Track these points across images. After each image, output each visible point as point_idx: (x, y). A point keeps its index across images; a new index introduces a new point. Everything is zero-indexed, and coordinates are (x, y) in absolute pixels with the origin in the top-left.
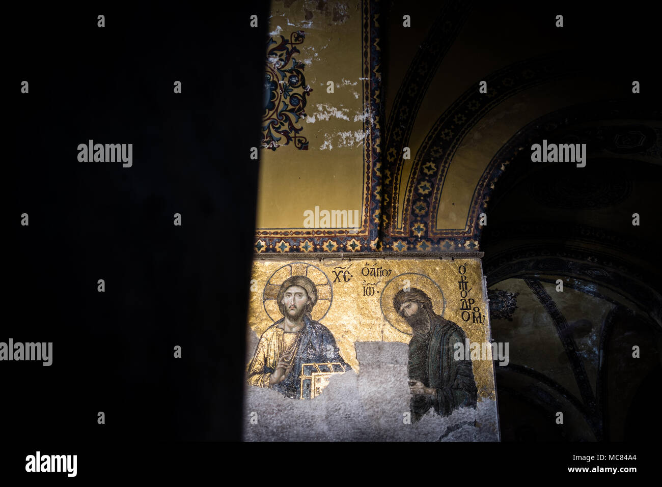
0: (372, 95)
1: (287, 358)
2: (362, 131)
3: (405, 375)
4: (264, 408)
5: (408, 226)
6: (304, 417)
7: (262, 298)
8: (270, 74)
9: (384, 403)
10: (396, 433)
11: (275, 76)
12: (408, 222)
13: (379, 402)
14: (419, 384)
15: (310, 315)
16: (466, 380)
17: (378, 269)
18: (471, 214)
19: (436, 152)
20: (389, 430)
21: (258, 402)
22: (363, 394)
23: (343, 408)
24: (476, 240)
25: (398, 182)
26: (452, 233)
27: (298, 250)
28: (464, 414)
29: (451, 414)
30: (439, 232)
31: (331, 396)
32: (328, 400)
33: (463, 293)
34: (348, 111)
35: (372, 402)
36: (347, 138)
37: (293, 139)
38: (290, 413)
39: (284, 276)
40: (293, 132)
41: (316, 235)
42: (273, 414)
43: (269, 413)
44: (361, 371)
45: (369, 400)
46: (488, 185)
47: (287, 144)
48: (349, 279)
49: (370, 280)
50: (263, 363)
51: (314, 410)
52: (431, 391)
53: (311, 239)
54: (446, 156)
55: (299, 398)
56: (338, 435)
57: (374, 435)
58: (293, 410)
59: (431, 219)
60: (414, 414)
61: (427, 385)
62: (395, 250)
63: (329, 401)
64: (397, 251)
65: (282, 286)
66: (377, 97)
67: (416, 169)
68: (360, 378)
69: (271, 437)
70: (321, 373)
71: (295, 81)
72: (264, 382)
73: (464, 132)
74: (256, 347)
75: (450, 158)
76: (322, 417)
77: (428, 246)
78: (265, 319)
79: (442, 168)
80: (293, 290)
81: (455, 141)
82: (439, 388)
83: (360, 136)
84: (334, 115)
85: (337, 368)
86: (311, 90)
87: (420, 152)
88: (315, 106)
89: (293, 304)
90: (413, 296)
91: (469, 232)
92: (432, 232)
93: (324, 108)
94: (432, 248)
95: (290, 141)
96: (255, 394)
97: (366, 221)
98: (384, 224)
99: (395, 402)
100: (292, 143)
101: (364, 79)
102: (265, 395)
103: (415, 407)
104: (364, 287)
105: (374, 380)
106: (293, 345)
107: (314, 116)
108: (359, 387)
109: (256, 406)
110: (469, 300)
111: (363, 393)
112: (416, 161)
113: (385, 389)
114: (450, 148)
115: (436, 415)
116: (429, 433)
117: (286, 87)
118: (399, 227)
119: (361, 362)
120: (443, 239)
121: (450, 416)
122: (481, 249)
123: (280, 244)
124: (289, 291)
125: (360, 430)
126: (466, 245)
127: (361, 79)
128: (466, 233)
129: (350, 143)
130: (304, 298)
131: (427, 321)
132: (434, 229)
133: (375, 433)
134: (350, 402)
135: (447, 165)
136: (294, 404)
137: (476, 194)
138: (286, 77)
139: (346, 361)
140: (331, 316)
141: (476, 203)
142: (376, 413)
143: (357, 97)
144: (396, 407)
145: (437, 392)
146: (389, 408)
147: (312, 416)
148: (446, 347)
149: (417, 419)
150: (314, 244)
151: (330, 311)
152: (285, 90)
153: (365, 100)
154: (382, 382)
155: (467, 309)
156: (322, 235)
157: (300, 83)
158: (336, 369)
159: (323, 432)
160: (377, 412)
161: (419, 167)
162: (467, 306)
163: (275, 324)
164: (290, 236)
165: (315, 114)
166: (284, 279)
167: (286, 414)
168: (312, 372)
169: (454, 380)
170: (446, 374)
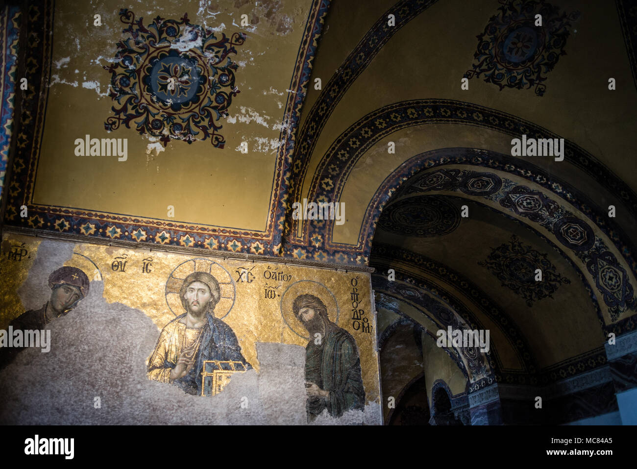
0: (295, 108)
1: (188, 354)
2: (278, 140)
3: (302, 377)
4: (164, 404)
5: (307, 236)
6: (204, 414)
7: (164, 290)
8: (202, 68)
9: (283, 403)
11: (206, 71)
12: (307, 232)
13: (278, 402)
14: (315, 387)
15: (212, 312)
16: (356, 385)
17: (279, 273)
18: (362, 231)
19: (334, 170)
21: (157, 398)
24: (366, 256)
25: (300, 193)
26: (346, 247)
27: (202, 246)
28: (353, 416)
29: (342, 415)
30: (334, 245)
31: (232, 395)
32: (229, 398)
33: (355, 304)
34: (269, 118)
35: (271, 402)
36: (263, 144)
37: (211, 136)
38: (190, 410)
39: (188, 270)
40: (212, 129)
41: (221, 234)
42: (173, 410)
43: (169, 409)
44: (262, 371)
45: (269, 399)
46: (377, 207)
47: (204, 139)
48: (251, 281)
49: (272, 283)
50: (164, 357)
51: (215, 407)
52: (325, 394)
53: (217, 237)
54: (342, 175)
55: (200, 395)
58: (194, 406)
59: (327, 232)
60: (309, 414)
61: (321, 387)
62: (295, 257)
64: (296, 258)
65: (186, 280)
66: (299, 111)
67: (315, 183)
68: (260, 378)
70: (223, 371)
71: (225, 80)
72: (164, 377)
73: (357, 156)
74: (157, 341)
75: (346, 177)
76: (222, 414)
77: (324, 257)
78: (167, 313)
79: (338, 185)
80: (196, 285)
81: (350, 162)
82: (332, 391)
83: (276, 144)
84: (255, 119)
85: (239, 367)
86: (238, 92)
87: (319, 168)
88: (239, 107)
89: (195, 299)
90: (310, 303)
91: (360, 248)
92: (328, 243)
93: (247, 111)
94: (328, 259)
95: (208, 138)
96: (155, 389)
97: (270, 226)
98: (286, 230)
99: (292, 402)
100: (209, 140)
101: (290, 91)
102: (165, 391)
103: (310, 408)
104: (266, 290)
105: (274, 380)
106: (195, 341)
107: (235, 117)
108: (259, 386)
109: (155, 402)
110: (360, 310)
111: (263, 393)
112: (316, 176)
113: (284, 389)
114: (346, 169)
115: (329, 416)
117: (215, 84)
118: (300, 236)
119: (261, 362)
120: (338, 252)
122: (370, 265)
123: (185, 238)
124: (192, 286)
126: (357, 260)
127: (288, 91)
128: (357, 248)
129: (265, 149)
130: (207, 295)
131: (322, 327)
132: (330, 242)
134: (251, 401)
135: (343, 184)
136: (195, 400)
137: (367, 215)
138: (217, 74)
139: (247, 360)
140: (233, 315)
141: (367, 223)
143: (280, 107)
144: (293, 407)
145: (330, 394)
146: (287, 408)
147: (213, 414)
148: (339, 353)
149: (312, 419)
150: (219, 242)
151: (232, 309)
152: (213, 86)
153: (287, 112)
154: (280, 383)
155: (358, 319)
156: (228, 234)
157: (229, 83)
158: (237, 367)
160: (276, 411)
161: (318, 181)
162: (358, 316)
163: (177, 318)
164: (195, 231)
165: (237, 115)
166: (188, 274)
167: (187, 410)
168: (214, 369)
169: (346, 384)
170: (338, 378)
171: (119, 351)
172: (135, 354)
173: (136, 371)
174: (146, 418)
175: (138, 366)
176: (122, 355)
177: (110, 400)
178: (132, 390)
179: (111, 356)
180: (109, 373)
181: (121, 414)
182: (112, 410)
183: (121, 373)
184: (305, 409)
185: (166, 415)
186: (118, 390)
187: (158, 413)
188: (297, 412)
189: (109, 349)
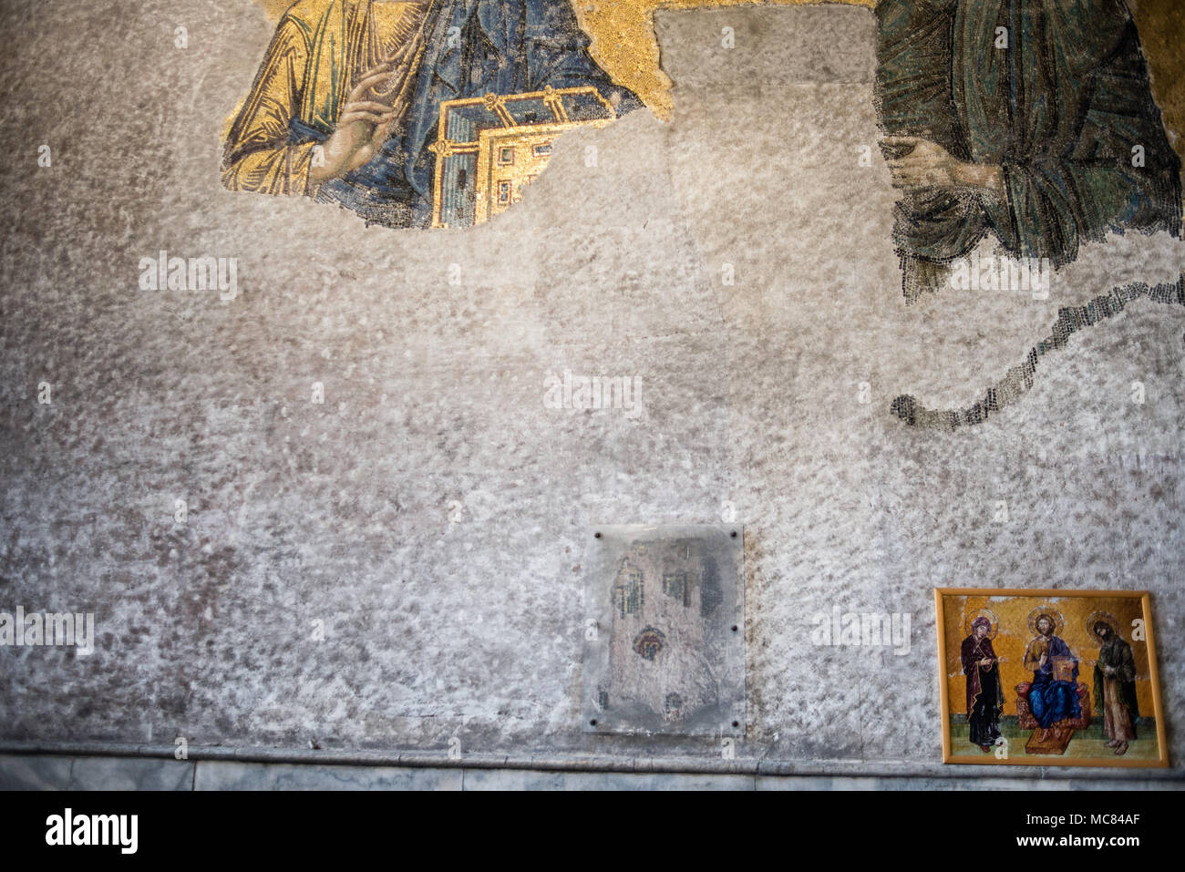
1: (380, 84)
3: (865, 117)
4: (285, 272)
6: (445, 294)
9: (783, 226)
10: (838, 341)
13: (762, 223)
20: (807, 331)
21: (261, 252)
22: (691, 197)
23: (608, 252)
28: (1128, 255)
31: (558, 212)
35: (730, 225)
38: (388, 285)
42: (319, 291)
43: (306, 289)
44: (683, 112)
45: (719, 214)
50: (288, 109)
51: (487, 266)
52: (982, 178)
55: (427, 225)
56: (587, 358)
57: (742, 351)
58: (401, 269)
60: (911, 261)
61: (960, 149)
63: (551, 231)
68: (677, 137)
69: (309, 378)
70: (517, 129)
72: (287, 176)
76: (520, 290)
82: (1012, 160)
85: (584, 108)
96: (251, 220)
99: (828, 221)
102: (289, 223)
103: (915, 235)
105: (738, 142)
106: (405, 38)
108: (675, 169)
109: (253, 266)
111: (692, 193)
113: (786, 172)
116: (981, 336)
119: (681, 80)
121: (1069, 266)
125: (680, 337)
133: (744, 344)
134: (639, 229)
136: (405, 246)
139: (617, 79)
142: (749, 267)
144: (832, 237)
145: (1006, 175)
146: (803, 245)
147: (479, 292)
149: (926, 282)
154: (768, 150)
158: (576, 109)
159: (526, 350)
160: (755, 262)
167: (373, 287)
168: (479, 128)
169: (1078, 131)
170: (1038, 109)
171: (131, 110)
172: (186, 111)
173: (186, 169)
174: (221, 329)
175: (191, 151)
176: (138, 122)
177: (91, 278)
178: (170, 234)
179: (100, 128)
180: (92, 186)
181: (131, 322)
182: (99, 312)
183: (133, 181)
184: (890, 244)
185: (295, 312)
186: (122, 242)
187: (263, 306)
188: (851, 257)
189: (96, 107)
